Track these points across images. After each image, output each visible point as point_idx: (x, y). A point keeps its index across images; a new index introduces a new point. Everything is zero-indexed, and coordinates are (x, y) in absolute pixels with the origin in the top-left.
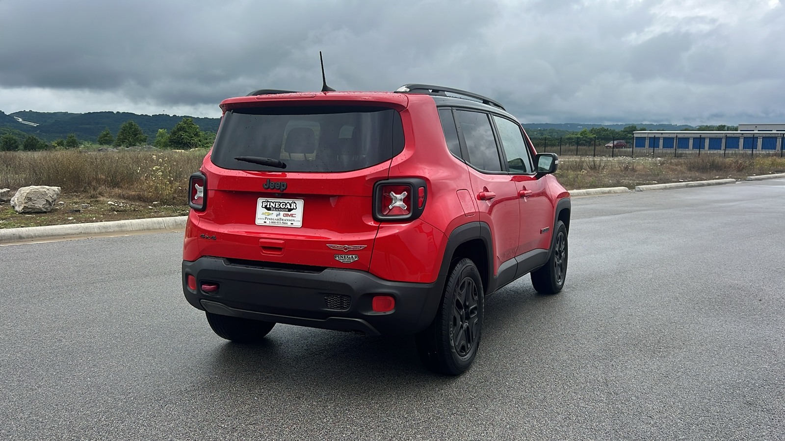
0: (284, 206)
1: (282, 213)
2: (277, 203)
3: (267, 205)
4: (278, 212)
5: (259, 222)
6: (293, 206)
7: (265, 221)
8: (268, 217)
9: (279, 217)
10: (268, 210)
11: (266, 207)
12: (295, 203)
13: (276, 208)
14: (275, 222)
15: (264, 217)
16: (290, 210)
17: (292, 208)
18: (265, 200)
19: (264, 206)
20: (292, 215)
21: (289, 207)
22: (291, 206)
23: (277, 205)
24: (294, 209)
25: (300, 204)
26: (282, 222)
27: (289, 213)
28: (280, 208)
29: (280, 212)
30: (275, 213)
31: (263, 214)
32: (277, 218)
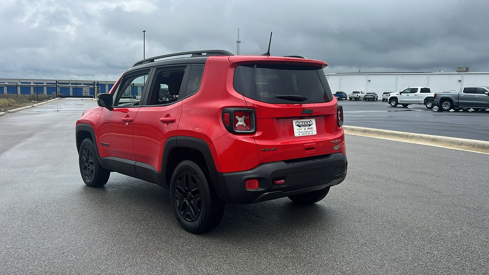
0: (307, 123)
1: (306, 128)
2: (303, 122)
3: (298, 124)
4: (304, 128)
5: (296, 135)
6: (311, 123)
7: (299, 134)
8: (300, 131)
9: (305, 130)
10: (299, 127)
11: (298, 125)
12: (311, 121)
13: (303, 125)
14: (304, 134)
15: (298, 131)
16: (310, 125)
17: (311, 124)
18: (297, 121)
19: (297, 125)
20: (311, 128)
21: (309, 124)
22: (310, 123)
23: (303, 123)
24: (311, 125)
25: (313, 121)
26: (307, 133)
27: (310, 127)
28: (305, 125)
29: (306, 127)
30: (303, 128)
31: (297, 130)
32: (305, 131)
